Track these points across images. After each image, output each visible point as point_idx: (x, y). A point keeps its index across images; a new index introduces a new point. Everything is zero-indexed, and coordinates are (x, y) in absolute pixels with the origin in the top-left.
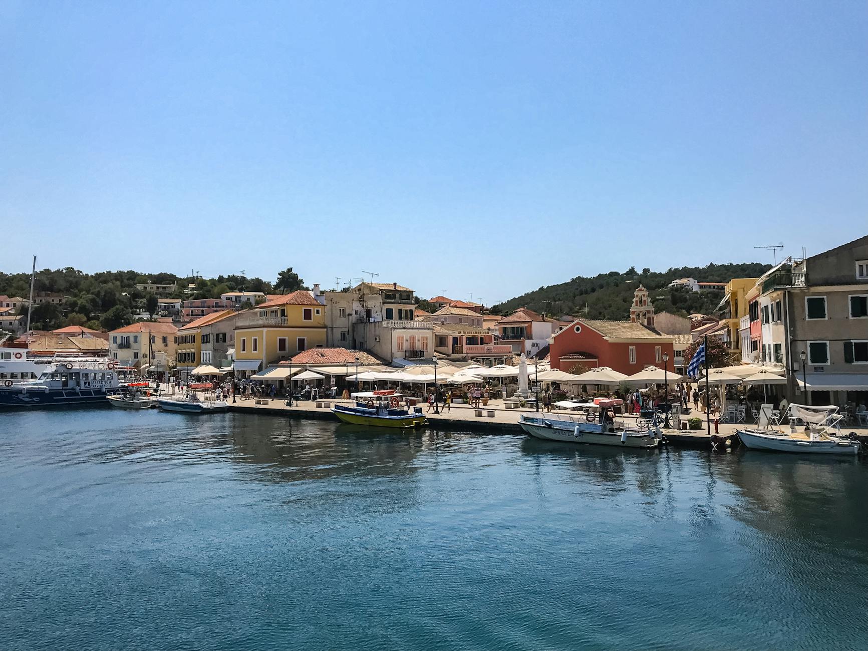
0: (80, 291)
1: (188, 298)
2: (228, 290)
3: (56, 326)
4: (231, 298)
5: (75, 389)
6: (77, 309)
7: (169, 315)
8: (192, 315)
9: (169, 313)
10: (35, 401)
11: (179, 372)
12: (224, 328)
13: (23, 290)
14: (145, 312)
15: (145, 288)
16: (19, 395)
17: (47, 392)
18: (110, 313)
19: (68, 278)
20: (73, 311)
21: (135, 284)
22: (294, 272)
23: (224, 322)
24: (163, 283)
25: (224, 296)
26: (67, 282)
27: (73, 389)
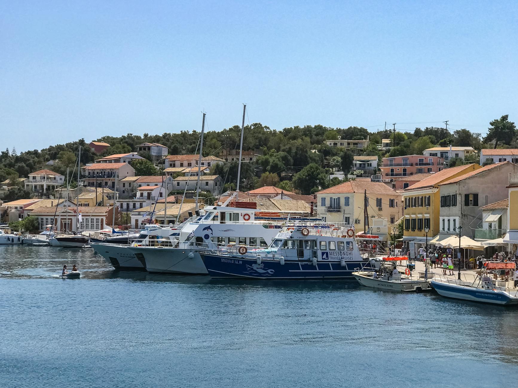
0: (269, 148)
1: (383, 155)
2: (431, 145)
3: (249, 186)
4: (436, 154)
5: (312, 261)
6: (269, 168)
7: (366, 174)
8: (392, 175)
9: (365, 173)
10: (269, 274)
11: (407, 243)
12: (474, 187)
13: (215, 148)
14: (338, 171)
15: (335, 144)
16: (253, 265)
17: (283, 263)
18: (303, 173)
19: (256, 135)
20: (265, 171)
21: (324, 140)
22: (510, 120)
23: (476, 179)
24: (353, 138)
25: (426, 152)
26: (256, 138)
27: (309, 260)
